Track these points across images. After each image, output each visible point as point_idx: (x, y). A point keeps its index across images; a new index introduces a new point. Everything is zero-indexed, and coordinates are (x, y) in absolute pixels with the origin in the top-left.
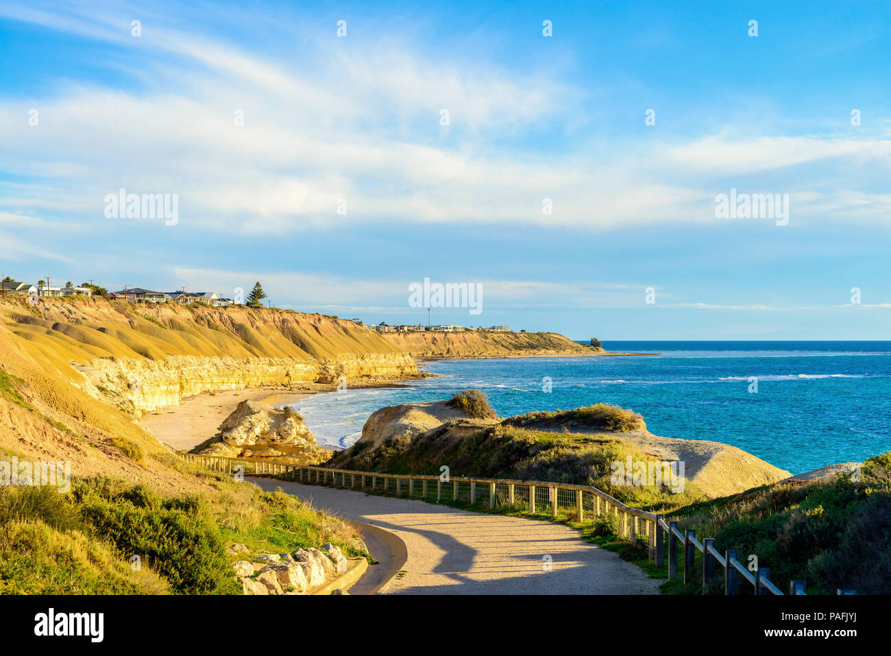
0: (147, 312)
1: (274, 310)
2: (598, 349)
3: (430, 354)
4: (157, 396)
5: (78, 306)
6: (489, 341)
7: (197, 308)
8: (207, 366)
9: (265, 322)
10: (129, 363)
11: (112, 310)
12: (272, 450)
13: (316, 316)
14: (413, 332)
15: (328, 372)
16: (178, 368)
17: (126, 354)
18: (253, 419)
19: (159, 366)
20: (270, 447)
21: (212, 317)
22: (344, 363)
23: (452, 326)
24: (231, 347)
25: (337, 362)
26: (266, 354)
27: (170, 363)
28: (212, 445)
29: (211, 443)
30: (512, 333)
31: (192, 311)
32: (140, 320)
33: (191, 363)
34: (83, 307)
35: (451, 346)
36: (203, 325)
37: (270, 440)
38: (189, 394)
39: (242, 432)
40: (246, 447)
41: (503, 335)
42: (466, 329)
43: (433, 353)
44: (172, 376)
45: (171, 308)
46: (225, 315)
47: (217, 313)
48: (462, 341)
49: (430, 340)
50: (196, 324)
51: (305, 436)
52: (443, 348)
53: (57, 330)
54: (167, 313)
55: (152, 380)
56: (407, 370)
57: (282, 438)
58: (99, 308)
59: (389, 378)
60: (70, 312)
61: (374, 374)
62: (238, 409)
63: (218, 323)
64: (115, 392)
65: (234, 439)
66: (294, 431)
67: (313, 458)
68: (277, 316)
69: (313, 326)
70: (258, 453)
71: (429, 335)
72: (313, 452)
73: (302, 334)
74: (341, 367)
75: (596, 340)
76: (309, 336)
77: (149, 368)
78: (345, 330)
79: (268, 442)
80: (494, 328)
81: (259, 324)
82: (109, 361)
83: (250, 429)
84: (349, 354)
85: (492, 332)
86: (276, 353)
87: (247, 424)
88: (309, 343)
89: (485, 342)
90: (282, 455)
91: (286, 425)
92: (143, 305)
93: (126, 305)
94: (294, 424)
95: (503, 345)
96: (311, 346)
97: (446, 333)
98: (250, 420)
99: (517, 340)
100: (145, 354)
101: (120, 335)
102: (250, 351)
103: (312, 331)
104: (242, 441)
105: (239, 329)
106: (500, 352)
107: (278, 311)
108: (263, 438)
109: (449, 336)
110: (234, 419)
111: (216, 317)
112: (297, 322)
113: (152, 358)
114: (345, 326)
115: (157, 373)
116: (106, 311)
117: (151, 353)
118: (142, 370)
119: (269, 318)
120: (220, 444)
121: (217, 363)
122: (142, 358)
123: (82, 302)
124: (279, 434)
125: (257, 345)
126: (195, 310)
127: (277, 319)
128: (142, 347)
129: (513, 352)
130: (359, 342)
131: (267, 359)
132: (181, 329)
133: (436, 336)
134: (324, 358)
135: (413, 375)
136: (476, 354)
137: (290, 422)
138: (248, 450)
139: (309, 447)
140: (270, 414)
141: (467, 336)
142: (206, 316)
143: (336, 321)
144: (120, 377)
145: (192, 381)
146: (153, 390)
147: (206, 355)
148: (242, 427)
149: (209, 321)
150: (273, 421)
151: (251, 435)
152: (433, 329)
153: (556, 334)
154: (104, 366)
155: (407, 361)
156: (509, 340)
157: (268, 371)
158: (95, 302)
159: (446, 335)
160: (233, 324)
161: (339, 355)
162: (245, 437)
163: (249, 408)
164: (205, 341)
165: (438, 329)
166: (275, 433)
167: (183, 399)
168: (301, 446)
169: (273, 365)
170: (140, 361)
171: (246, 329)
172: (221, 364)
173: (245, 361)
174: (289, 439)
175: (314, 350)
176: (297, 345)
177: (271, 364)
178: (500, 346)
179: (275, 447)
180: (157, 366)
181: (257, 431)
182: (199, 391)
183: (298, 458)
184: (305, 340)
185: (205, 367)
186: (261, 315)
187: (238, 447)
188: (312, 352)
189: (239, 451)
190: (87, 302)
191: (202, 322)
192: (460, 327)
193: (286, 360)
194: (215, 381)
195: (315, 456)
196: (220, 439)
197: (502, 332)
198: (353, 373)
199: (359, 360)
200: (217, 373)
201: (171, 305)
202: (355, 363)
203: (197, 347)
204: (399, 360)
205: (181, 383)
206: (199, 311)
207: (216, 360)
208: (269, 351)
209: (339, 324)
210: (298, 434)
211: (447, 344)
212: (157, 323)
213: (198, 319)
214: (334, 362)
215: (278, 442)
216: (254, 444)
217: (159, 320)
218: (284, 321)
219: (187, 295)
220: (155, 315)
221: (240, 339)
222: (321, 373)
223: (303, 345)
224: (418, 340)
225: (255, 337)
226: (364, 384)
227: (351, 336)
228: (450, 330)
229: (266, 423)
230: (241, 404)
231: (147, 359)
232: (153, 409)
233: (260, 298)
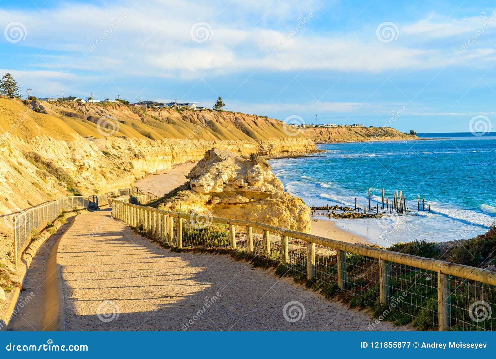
0: (152, 114)
1: (230, 113)
2: (414, 136)
3: (319, 140)
4: (156, 163)
5: (109, 109)
6: (353, 132)
7: (183, 111)
8: (190, 146)
9: (225, 119)
10: (137, 141)
11: (130, 112)
12: (240, 197)
13: (255, 116)
14: (309, 128)
15: (263, 149)
16: (170, 145)
17: (136, 136)
18: (220, 166)
19: (158, 144)
20: (238, 193)
21: (192, 116)
22: (273, 143)
23: (331, 124)
24: (205, 135)
25: (269, 143)
26: (226, 138)
27: (165, 142)
28: (179, 193)
29: (179, 191)
30: (365, 128)
31: (180, 113)
32: (148, 118)
33: (179, 143)
34: (112, 110)
35: (330, 136)
36: (187, 121)
37: (237, 187)
38: (179, 162)
39: (209, 179)
40: (214, 195)
41: (360, 129)
42: (339, 126)
43: (321, 140)
44: (167, 150)
45: (168, 111)
46: (200, 115)
47: (196, 114)
48: (337, 133)
49: (318, 132)
50: (183, 121)
51: (272, 182)
52: (326, 136)
53: (90, 121)
54: (165, 114)
55: (153, 152)
56: (309, 148)
57: (250, 184)
58: (122, 111)
59: (300, 152)
60: (102, 112)
61: (290, 150)
62: (205, 157)
63: (196, 120)
64: (116, 156)
65: (202, 186)
66: (261, 177)
67: (281, 204)
68: (232, 115)
69: (253, 121)
70: (226, 200)
71: (318, 130)
72: (281, 198)
73: (247, 126)
74: (271, 146)
75: (413, 131)
76: (251, 127)
77: (151, 145)
78: (272, 125)
79: (235, 188)
80: (354, 125)
81: (221, 120)
82: (122, 139)
83: (217, 176)
84: (275, 138)
85: (354, 127)
86: (231, 137)
87: (214, 171)
88: (251, 132)
89: (350, 133)
90: (250, 202)
91: (253, 171)
92: (150, 109)
93: (140, 110)
94: (261, 170)
95: (360, 135)
96: (253, 133)
97: (328, 128)
98: (217, 167)
99: (368, 132)
100: (149, 136)
101: (133, 125)
102: (216, 136)
103: (253, 125)
104: (210, 188)
105: (210, 124)
106: (358, 139)
107: (232, 113)
108: (231, 185)
109: (329, 130)
110: (201, 167)
111: (195, 116)
112: (244, 119)
113: (153, 139)
114: (272, 122)
115: (156, 148)
116: (126, 112)
117: (153, 136)
118: (146, 146)
119: (227, 117)
120: (187, 192)
121: (196, 143)
122: (147, 139)
123: (111, 107)
124: (246, 181)
125: (220, 132)
126: (182, 112)
127: (232, 117)
128: (147, 132)
129: (366, 138)
130: (280, 131)
131: (227, 141)
132: (174, 123)
133: (322, 130)
134: (261, 141)
135: (313, 151)
136: (345, 140)
137: (258, 168)
138: (216, 198)
139: (276, 194)
140: (237, 161)
141: (340, 129)
142: (189, 116)
143: (266, 119)
144: (130, 149)
145: (180, 154)
146: (154, 159)
147: (189, 139)
148: (209, 174)
149: (191, 119)
150: (240, 168)
151: (219, 182)
152: (320, 126)
153: (390, 128)
154: (118, 142)
155: (309, 143)
156: (364, 132)
157: (227, 148)
158: (120, 107)
159: (328, 129)
160: (205, 121)
161: (270, 139)
162: (212, 184)
163: (216, 155)
164: (188, 130)
165: (322, 126)
166: (243, 180)
167: (175, 165)
168: (269, 193)
169: (230, 145)
170: (145, 140)
171: (213, 123)
172: (199, 144)
173: (213, 142)
174: (256, 186)
175: (255, 136)
176: (244, 133)
177: (229, 144)
178: (358, 135)
179: (243, 194)
180: (156, 144)
181: (225, 177)
182: (185, 161)
183: (266, 204)
184: (249, 130)
185: (188, 146)
186: (222, 115)
187: (206, 194)
188: (253, 136)
189: (207, 198)
190: (114, 107)
191: (187, 120)
192: (335, 125)
193: (238, 141)
194: (195, 155)
195: (283, 203)
196: (188, 187)
197: (360, 127)
198: (278, 149)
199: (281, 142)
200: (196, 150)
201: (168, 110)
202: (279, 144)
203: (183, 134)
204: (305, 142)
205: (172, 155)
206: (185, 113)
207: (195, 141)
208: (227, 136)
209: (268, 122)
210: (265, 181)
211: (328, 134)
212: (159, 120)
213: (184, 118)
214: (267, 143)
215: (246, 189)
216: (222, 191)
217: (160, 118)
218: (236, 119)
219: (178, 105)
220: (157, 115)
221: (210, 129)
222: (260, 150)
223: (248, 133)
224: (312, 133)
225: (219, 128)
226: (285, 155)
227: (276, 128)
228: (329, 127)
229: (233, 170)
230: (208, 152)
231: (150, 140)
232: (154, 171)
233: (221, 106)
